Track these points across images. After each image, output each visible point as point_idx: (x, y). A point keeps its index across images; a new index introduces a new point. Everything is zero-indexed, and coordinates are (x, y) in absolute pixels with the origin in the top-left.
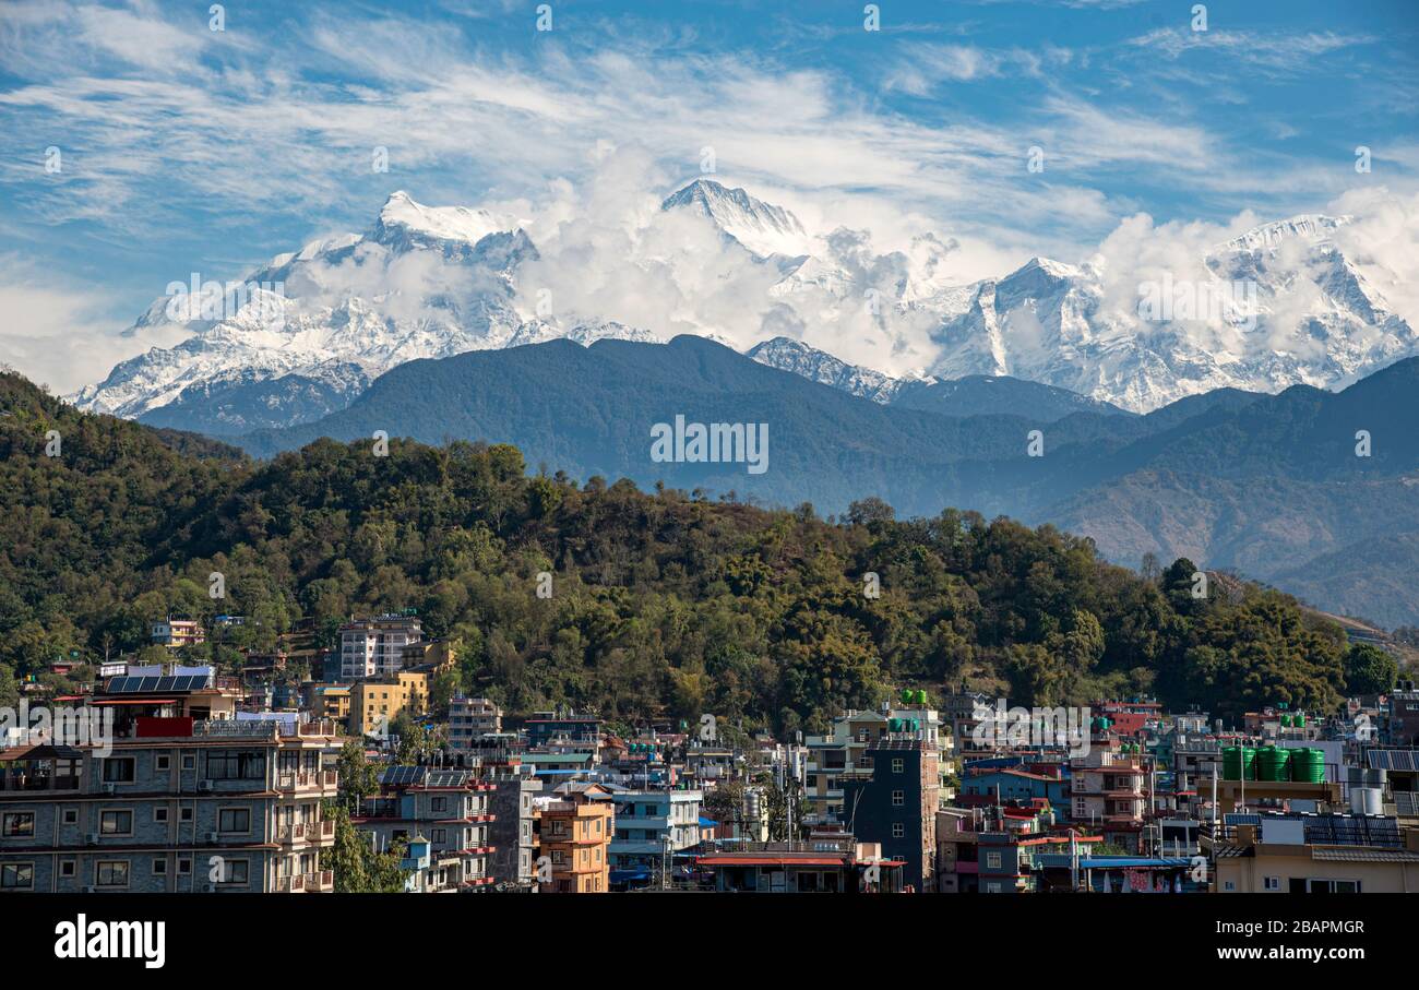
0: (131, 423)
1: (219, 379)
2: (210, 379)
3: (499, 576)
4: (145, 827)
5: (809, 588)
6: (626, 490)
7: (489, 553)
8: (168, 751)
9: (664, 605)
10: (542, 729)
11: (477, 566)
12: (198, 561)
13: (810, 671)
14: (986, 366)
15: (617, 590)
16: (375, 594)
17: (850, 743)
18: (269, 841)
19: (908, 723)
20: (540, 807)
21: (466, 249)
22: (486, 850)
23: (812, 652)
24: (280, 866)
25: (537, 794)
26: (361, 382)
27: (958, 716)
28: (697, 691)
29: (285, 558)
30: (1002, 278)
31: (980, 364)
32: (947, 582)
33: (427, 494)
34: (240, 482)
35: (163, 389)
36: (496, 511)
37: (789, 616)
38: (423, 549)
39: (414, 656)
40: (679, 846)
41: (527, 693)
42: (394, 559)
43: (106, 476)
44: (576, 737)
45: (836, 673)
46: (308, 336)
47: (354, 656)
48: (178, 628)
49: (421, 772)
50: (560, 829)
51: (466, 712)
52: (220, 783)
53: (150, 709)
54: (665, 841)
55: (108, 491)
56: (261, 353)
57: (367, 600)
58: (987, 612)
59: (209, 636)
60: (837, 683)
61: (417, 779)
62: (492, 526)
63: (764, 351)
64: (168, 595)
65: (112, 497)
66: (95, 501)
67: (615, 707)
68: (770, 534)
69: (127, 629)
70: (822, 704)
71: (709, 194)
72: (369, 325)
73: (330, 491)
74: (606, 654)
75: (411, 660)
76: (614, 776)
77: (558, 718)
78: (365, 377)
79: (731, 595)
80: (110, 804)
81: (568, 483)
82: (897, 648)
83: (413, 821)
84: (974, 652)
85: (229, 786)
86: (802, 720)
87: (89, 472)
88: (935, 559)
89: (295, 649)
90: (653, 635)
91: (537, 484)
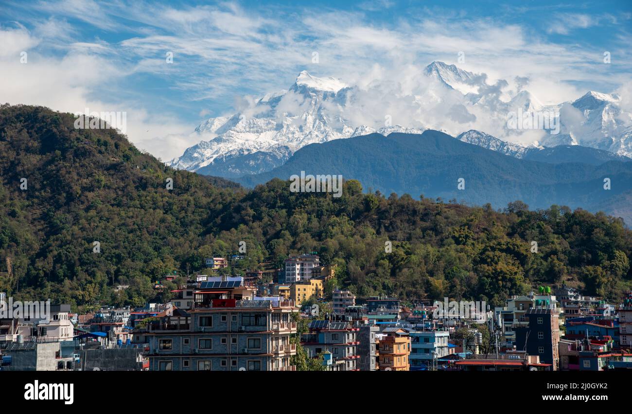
0: (195, 173)
1: (229, 154)
2: (226, 154)
3: (352, 237)
4: (217, 346)
5: (490, 241)
6: (407, 199)
7: (348, 227)
8: (226, 313)
9: (425, 249)
10: (373, 304)
11: (342, 233)
12: (224, 232)
13: (492, 278)
14: (567, 140)
15: (404, 243)
16: (299, 245)
17: (515, 311)
18: (269, 352)
19: (544, 301)
20: (378, 338)
21: (333, 95)
22: (356, 357)
23: (493, 270)
24: (274, 363)
25: (377, 333)
26: (289, 154)
27: (562, 298)
28: (441, 288)
29: (260, 230)
30: (574, 101)
31: (564, 140)
32: (554, 238)
33: (320, 202)
34: (241, 198)
35: (207, 158)
36: (350, 209)
37: (482, 254)
38: (319, 225)
39: (317, 272)
40: (440, 356)
41: (366, 288)
42: (307, 230)
43: (185, 196)
44: (389, 307)
45: (504, 279)
46: (266, 134)
47: (291, 272)
48: (217, 261)
49: (327, 323)
50: (387, 348)
51: (340, 297)
52: (248, 327)
53: (218, 295)
54: (433, 354)
55: (186, 202)
56: (246, 142)
57: (296, 248)
58: (573, 251)
59: (230, 264)
60: (505, 284)
61: (325, 326)
62: (348, 215)
63: (465, 136)
64: (212, 247)
65: (188, 205)
66: (181, 207)
67: (405, 294)
68: (472, 217)
69: (196, 261)
70: (498, 293)
71: (439, 67)
72: (292, 129)
73: (279, 201)
74: (400, 271)
75: (316, 274)
76: (408, 325)
77: (380, 299)
78: (290, 151)
79: (455, 245)
80: (203, 336)
81: (381, 196)
82: (531, 268)
83: (324, 344)
84: (567, 269)
85: (251, 328)
86: (489, 300)
87: (178, 194)
88: (548, 228)
89: (266, 269)
90: (420, 262)
91: (368, 197)
